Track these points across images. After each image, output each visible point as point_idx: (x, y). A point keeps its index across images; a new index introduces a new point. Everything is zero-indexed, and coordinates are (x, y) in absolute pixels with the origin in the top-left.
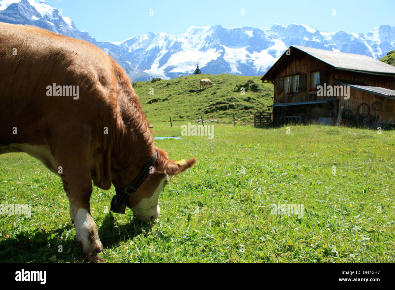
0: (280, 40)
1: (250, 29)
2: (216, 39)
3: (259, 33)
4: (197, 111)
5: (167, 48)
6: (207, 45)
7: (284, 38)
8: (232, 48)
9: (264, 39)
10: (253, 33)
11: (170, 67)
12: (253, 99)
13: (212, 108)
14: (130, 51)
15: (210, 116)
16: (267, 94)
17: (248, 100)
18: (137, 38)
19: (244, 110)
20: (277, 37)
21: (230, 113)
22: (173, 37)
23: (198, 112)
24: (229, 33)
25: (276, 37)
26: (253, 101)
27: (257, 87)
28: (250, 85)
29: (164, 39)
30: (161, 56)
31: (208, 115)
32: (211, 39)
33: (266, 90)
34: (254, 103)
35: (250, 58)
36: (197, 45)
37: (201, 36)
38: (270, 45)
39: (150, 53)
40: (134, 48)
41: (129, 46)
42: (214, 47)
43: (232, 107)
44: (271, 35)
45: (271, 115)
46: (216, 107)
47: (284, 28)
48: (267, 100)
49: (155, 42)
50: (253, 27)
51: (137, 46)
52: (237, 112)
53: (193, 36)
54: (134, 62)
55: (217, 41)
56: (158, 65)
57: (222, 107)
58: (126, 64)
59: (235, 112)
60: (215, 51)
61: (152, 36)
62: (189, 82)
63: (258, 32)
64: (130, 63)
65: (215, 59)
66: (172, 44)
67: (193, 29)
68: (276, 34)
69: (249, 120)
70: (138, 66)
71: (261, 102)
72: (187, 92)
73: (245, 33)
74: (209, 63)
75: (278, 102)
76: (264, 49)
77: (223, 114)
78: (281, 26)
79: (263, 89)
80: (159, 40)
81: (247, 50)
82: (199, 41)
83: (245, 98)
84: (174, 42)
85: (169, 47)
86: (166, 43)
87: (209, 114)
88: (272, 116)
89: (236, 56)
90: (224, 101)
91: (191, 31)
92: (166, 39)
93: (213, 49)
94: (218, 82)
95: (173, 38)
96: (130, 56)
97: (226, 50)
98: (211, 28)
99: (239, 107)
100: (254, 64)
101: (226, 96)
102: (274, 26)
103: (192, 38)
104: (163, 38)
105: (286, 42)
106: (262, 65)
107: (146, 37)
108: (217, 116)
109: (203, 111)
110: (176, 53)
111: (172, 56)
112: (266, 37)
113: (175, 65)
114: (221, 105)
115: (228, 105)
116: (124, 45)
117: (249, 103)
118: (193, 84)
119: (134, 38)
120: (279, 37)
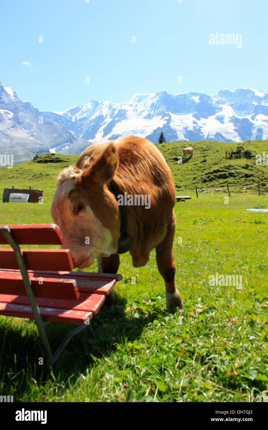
0: (228, 105)
1: (196, 94)
2: (162, 106)
3: (206, 99)
5: (111, 117)
6: (152, 112)
7: (232, 103)
8: (178, 115)
9: (211, 104)
10: (200, 99)
11: (115, 136)
14: (73, 120)
18: (80, 107)
20: (224, 102)
22: (117, 105)
24: (175, 99)
25: (224, 103)
29: (108, 108)
30: (106, 125)
32: (156, 106)
35: (197, 124)
36: (142, 113)
37: (146, 103)
38: (217, 111)
39: (94, 122)
40: (78, 117)
41: (72, 116)
42: (159, 115)
44: (218, 100)
47: (231, 93)
49: (99, 111)
50: (200, 93)
51: (80, 115)
53: (137, 104)
54: (77, 132)
55: (163, 108)
56: (103, 134)
58: (70, 133)
60: (160, 118)
61: (96, 104)
63: (205, 98)
64: (73, 133)
65: (161, 126)
66: (116, 112)
67: (137, 96)
68: (224, 99)
70: (81, 136)
73: (191, 99)
74: (154, 131)
76: (211, 115)
78: (228, 91)
80: (102, 109)
81: (193, 116)
82: (144, 108)
84: (118, 110)
85: (113, 115)
86: (110, 111)
89: (182, 123)
91: (136, 98)
92: (110, 107)
93: (159, 117)
95: (118, 106)
96: (75, 126)
97: (172, 117)
98: (156, 95)
100: (202, 131)
102: (221, 91)
103: (137, 106)
104: (107, 106)
105: (234, 107)
106: (210, 131)
107: (90, 106)
110: (121, 121)
111: (117, 124)
112: (213, 103)
113: (120, 134)
116: (67, 114)
119: (78, 107)
120: (226, 103)
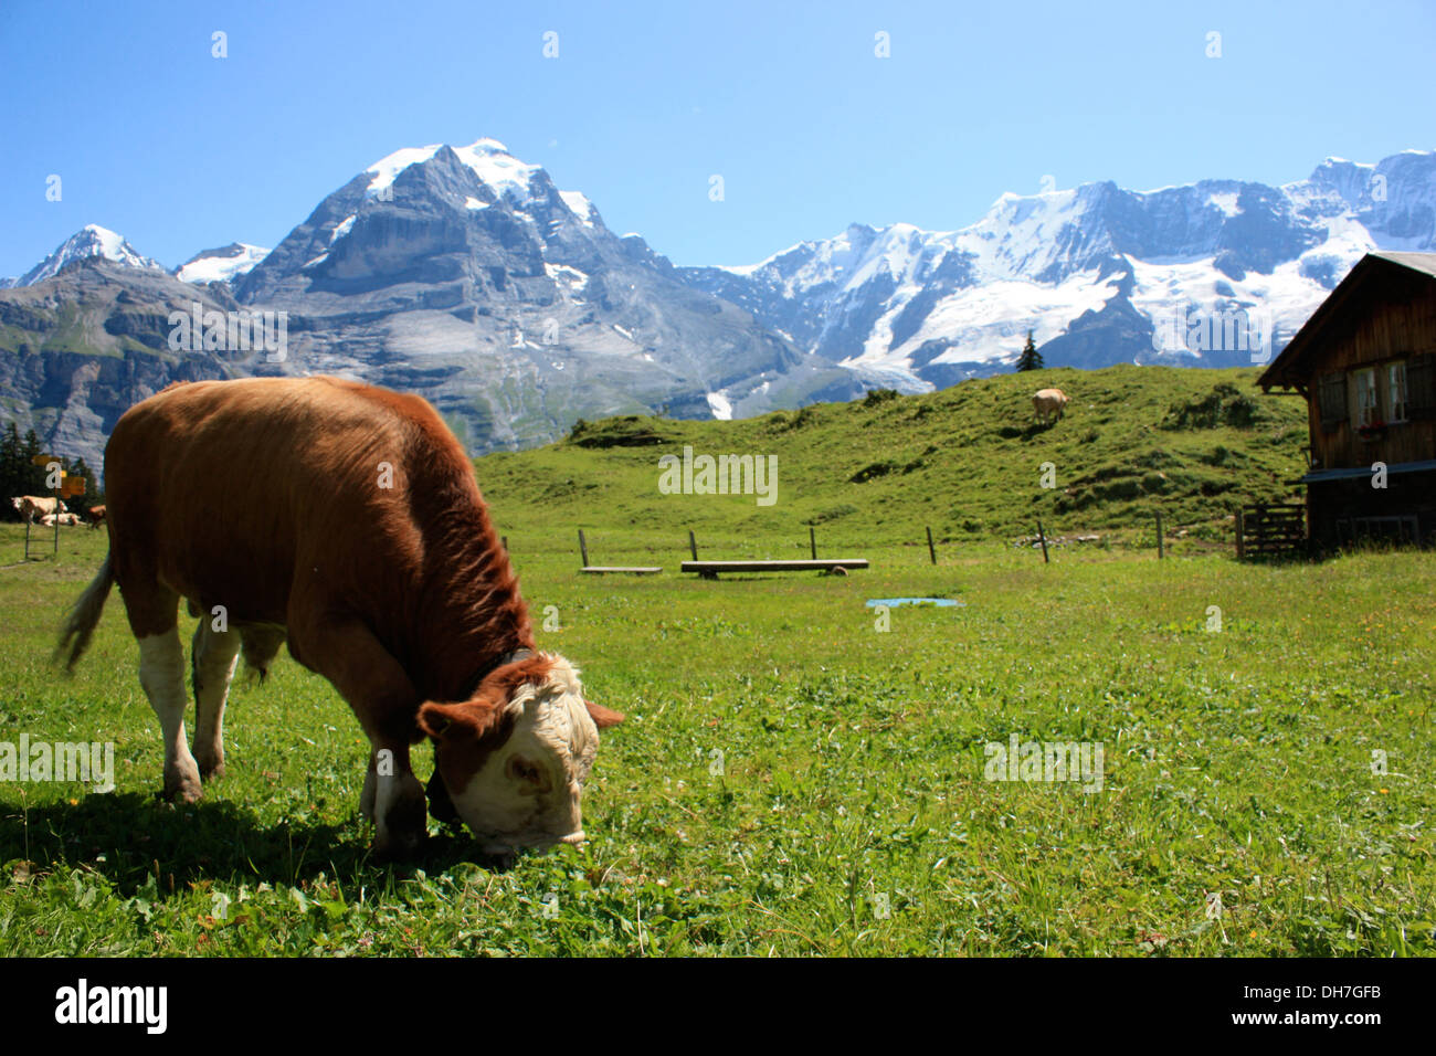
0: (1350, 219)
1: (1224, 186)
2: (1099, 235)
3: (1262, 200)
4: (1028, 506)
5: (919, 278)
6: (1065, 258)
7: (1366, 209)
8: (1158, 263)
9: (1285, 219)
10: (1240, 203)
11: (933, 347)
12: (1234, 453)
13: (1082, 491)
14: (789, 294)
15: (1075, 520)
16: (1290, 435)
17: (1217, 458)
18: (812, 246)
19: (1202, 497)
20: (1336, 208)
21: (1147, 510)
22: (939, 235)
23: (1032, 509)
24: (1145, 207)
25: (1333, 211)
26: (1237, 462)
27: (1249, 409)
28: (1223, 403)
29: (906, 247)
30: (900, 308)
31: (1069, 519)
32: (1078, 235)
33: (1285, 419)
34: (1239, 468)
35: (1231, 294)
36: (1029, 261)
37: (1041, 226)
38: (1307, 242)
39: (857, 297)
40: (802, 282)
41: (784, 278)
42: (1090, 265)
43: (1154, 486)
44: (1312, 202)
45: (1300, 515)
46: (1097, 490)
47: (1362, 172)
48: (1289, 456)
49: (877, 260)
50: (1240, 180)
51: (812, 276)
52: (1177, 504)
53: (1011, 230)
54: (803, 334)
55: (1101, 243)
56: (889, 338)
57: (1117, 487)
58: (776, 340)
59: (1169, 505)
60: (1095, 279)
61: (866, 237)
62: (997, 399)
63: (1258, 198)
64: (788, 337)
65: (1098, 307)
66: (937, 261)
67: (1010, 204)
68: (1333, 197)
69: (1221, 534)
70: (816, 346)
71: (1265, 467)
72: (993, 437)
73: (1206, 204)
74: (1073, 324)
75: (1325, 463)
76: (1285, 259)
77: (1122, 514)
78: (1350, 167)
79: (1276, 416)
80: (888, 252)
81: (1217, 265)
82: (1034, 244)
83: (1204, 451)
84: (944, 254)
85: (926, 274)
86: (915, 259)
87: (1070, 514)
88: (1304, 519)
89: (1175, 292)
90: (1126, 467)
91: (1005, 210)
92: (915, 245)
93: (1090, 273)
94: (1102, 398)
95: (940, 241)
96: (795, 312)
97: (1136, 274)
98: (1078, 197)
99: (1180, 487)
101: (1134, 447)
102: (1321, 168)
103: (1008, 236)
104: (902, 241)
105: (1375, 224)
106: (1282, 318)
107: (843, 244)
108: (1100, 521)
109: (1048, 506)
110: (953, 293)
111: (938, 303)
113: (951, 339)
114: (1115, 481)
115: (1141, 479)
116: (766, 274)
117: (1220, 470)
118: (1012, 408)
119: (802, 247)
120: (1343, 210)
